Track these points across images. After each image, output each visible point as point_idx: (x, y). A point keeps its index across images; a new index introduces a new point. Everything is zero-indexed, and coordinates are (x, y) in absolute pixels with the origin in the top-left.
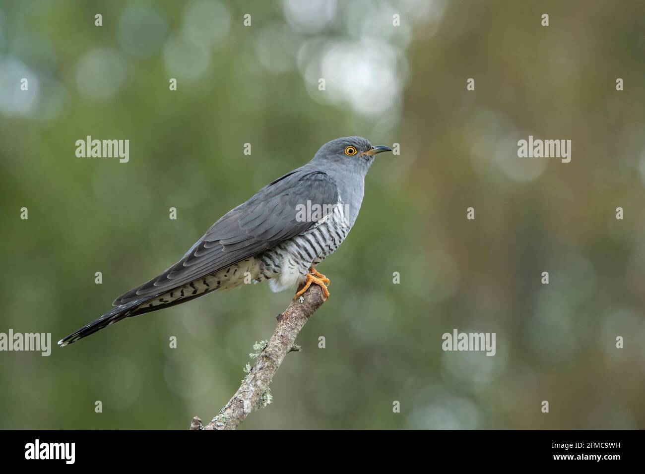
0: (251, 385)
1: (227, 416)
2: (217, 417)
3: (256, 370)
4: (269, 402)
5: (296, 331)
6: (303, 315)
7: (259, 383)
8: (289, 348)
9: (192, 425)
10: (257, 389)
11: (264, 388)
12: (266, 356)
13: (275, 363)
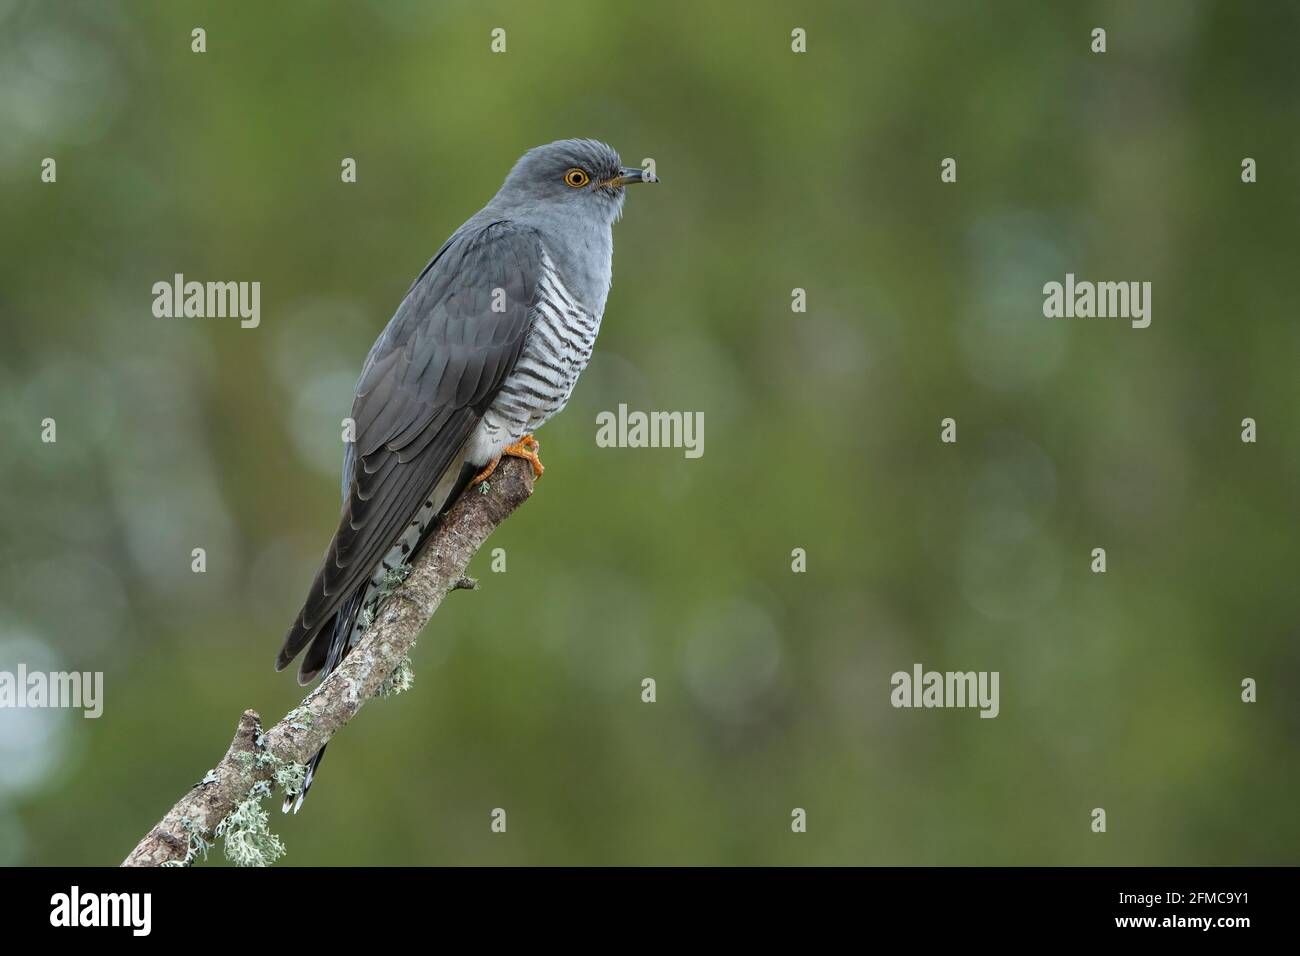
0: (368, 652)
1: (314, 711)
2: (295, 711)
3: (382, 622)
4: (406, 686)
5: (469, 550)
6: (485, 519)
7: (385, 648)
8: (452, 582)
9: (240, 726)
10: (380, 660)
11: (394, 658)
12: (404, 597)
13: (420, 611)
